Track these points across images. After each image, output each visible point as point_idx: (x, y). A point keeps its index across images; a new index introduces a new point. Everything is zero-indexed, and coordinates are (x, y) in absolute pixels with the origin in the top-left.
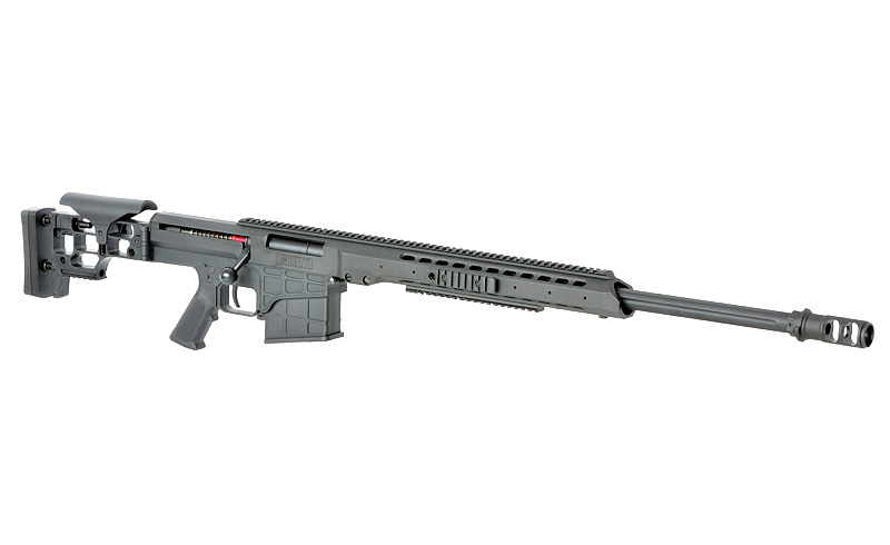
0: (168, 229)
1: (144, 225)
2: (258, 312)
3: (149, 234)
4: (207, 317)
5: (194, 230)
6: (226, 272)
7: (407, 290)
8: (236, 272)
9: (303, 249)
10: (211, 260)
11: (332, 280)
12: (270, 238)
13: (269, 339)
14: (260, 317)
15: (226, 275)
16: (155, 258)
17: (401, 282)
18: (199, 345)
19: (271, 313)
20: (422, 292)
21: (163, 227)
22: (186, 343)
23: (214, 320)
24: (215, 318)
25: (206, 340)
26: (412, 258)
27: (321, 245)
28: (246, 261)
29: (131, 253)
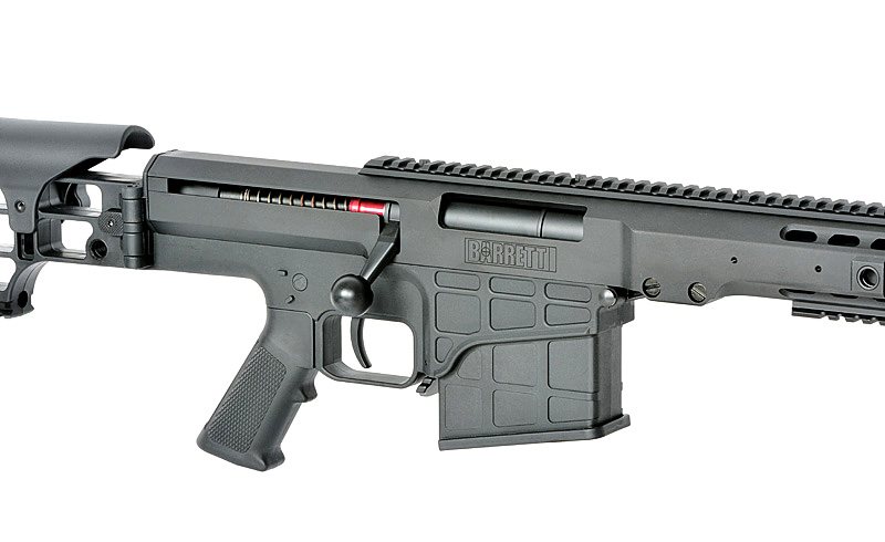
0: (188, 191)
1: (129, 184)
2: (419, 376)
3: (142, 204)
4: (291, 391)
5: (253, 191)
6: (344, 286)
7: (796, 311)
8: (367, 284)
9: (530, 225)
10: (297, 259)
11: (609, 294)
12: (448, 202)
13: (451, 438)
14: (424, 389)
15: (346, 294)
16: (159, 259)
17: (784, 293)
18: (269, 457)
19: (454, 378)
20: (834, 315)
21: (176, 186)
22: (240, 456)
23: (307, 399)
24: (309, 393)
25: (286, 445)
26: (809, 237)
27: (576, 214)
28: (390, 258)
29: (97, 252)
